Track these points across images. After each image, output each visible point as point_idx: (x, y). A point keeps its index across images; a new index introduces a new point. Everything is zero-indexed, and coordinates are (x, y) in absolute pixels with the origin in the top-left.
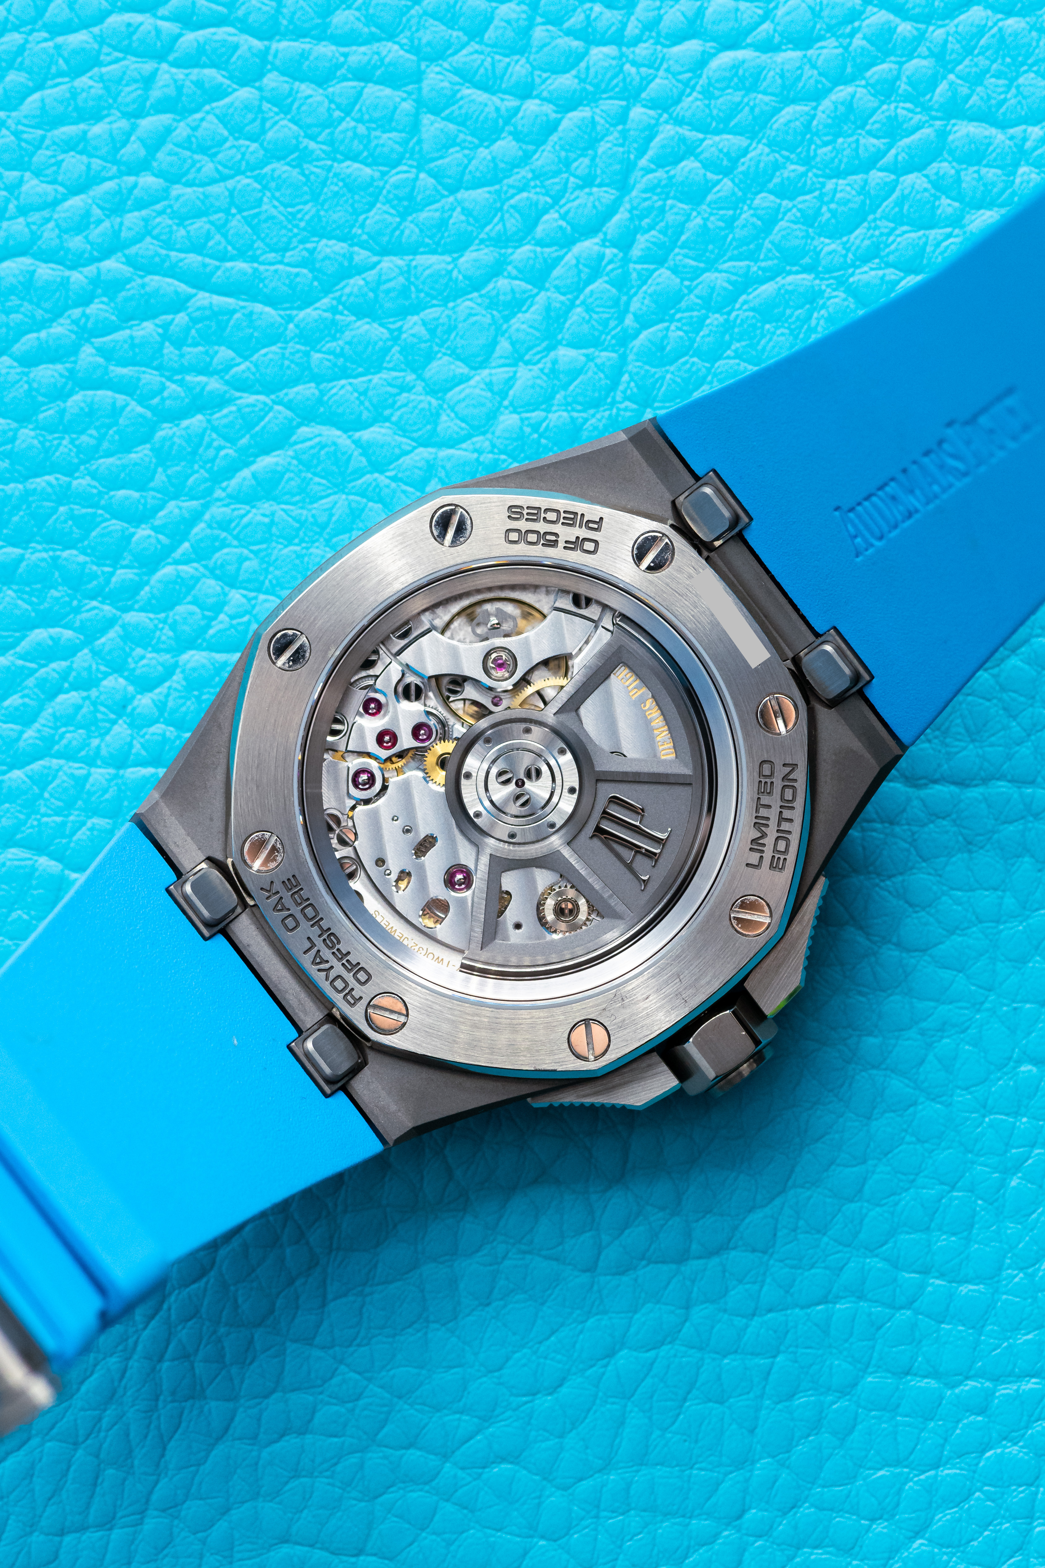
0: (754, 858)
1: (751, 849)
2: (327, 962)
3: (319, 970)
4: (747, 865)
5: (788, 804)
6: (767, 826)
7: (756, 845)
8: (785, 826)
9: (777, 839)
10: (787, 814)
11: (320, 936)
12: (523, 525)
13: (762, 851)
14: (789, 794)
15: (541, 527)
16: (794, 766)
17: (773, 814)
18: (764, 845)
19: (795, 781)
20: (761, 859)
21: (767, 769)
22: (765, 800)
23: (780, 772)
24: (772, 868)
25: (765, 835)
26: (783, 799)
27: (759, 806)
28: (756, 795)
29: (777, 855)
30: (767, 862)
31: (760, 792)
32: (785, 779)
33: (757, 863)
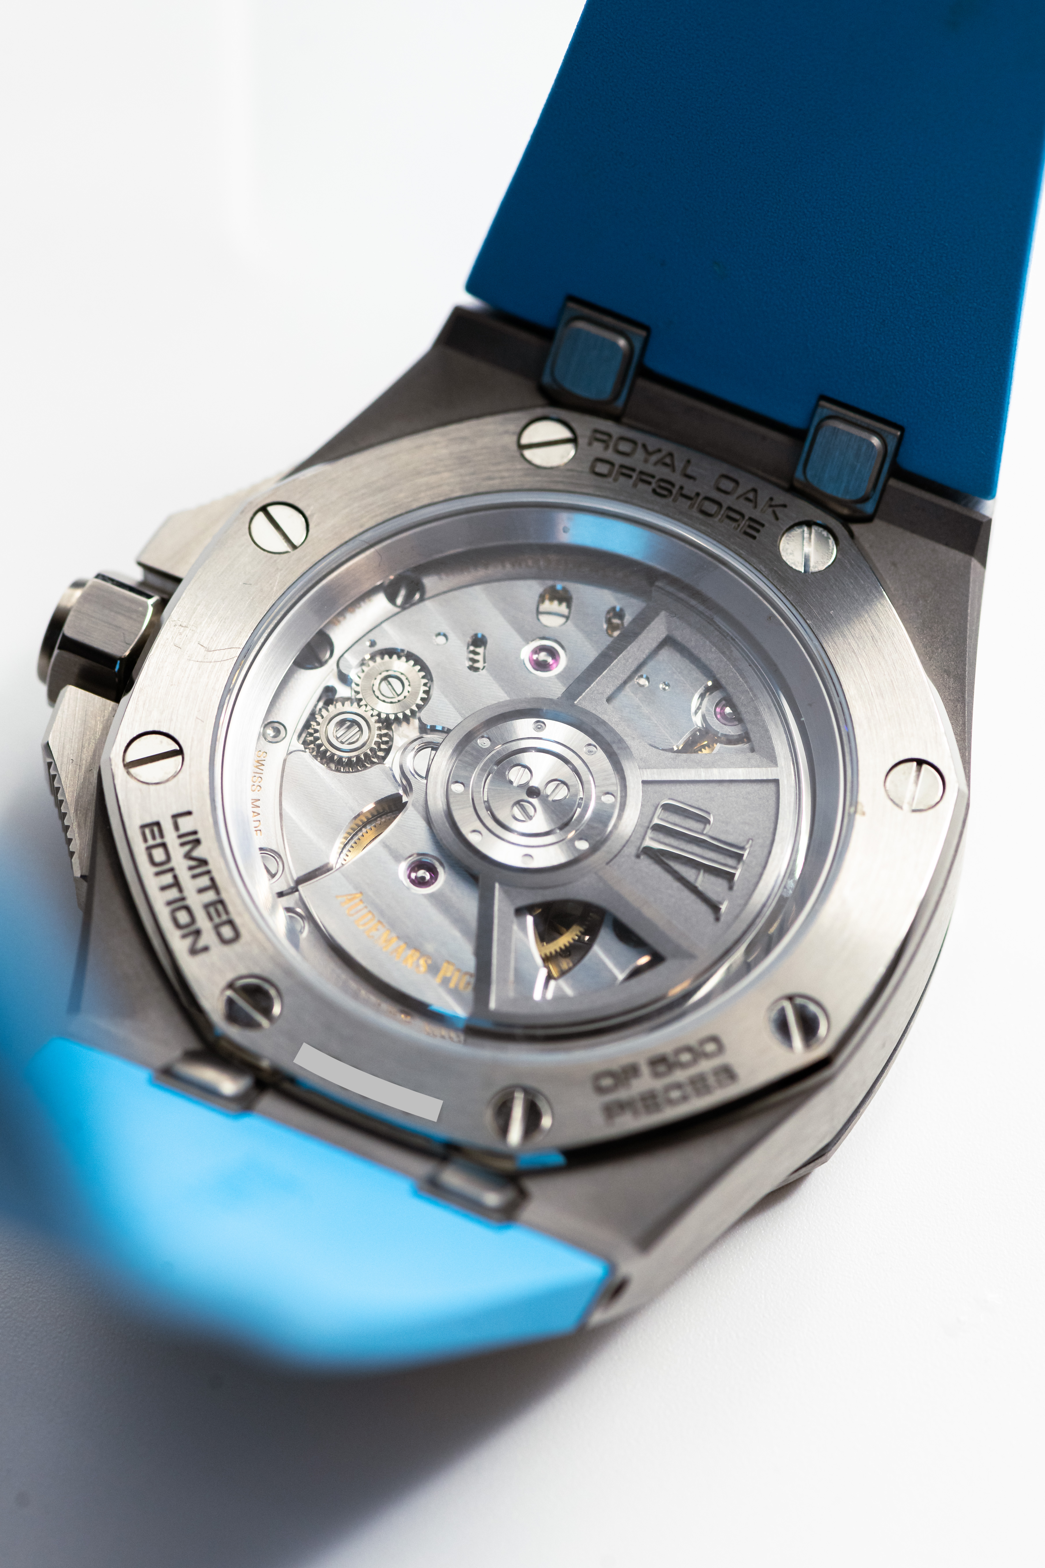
0: (186, 824)
1: (195, 833)
2: (656, 464)
3: (659, 451)
4: (189, 813)
5: (179, 904)
6: (191, 868)
7: (192, 840)
8: (168, 879)
9: (168, 859)
10: (173, 893)
11: (681, 488)
12: (705, 1066)
13: (180, 837)
14: (183, 918)
15: (680, 1075)
16: (194, 951)
17: (190, 886)
18: (183, 844)
19: (182, 936)
20: (177, 827)
21: (227, 932)
22: (210, 896)
23: (208, 937)
24: (158, 824)
25: (188, 856)
26: (187, 909)
27: (214, 886)
28: (224, 896)
29: (159, 841)
30: (167, 826)
31: (221, 902)
32: (198, 933)
33: (181, 821)
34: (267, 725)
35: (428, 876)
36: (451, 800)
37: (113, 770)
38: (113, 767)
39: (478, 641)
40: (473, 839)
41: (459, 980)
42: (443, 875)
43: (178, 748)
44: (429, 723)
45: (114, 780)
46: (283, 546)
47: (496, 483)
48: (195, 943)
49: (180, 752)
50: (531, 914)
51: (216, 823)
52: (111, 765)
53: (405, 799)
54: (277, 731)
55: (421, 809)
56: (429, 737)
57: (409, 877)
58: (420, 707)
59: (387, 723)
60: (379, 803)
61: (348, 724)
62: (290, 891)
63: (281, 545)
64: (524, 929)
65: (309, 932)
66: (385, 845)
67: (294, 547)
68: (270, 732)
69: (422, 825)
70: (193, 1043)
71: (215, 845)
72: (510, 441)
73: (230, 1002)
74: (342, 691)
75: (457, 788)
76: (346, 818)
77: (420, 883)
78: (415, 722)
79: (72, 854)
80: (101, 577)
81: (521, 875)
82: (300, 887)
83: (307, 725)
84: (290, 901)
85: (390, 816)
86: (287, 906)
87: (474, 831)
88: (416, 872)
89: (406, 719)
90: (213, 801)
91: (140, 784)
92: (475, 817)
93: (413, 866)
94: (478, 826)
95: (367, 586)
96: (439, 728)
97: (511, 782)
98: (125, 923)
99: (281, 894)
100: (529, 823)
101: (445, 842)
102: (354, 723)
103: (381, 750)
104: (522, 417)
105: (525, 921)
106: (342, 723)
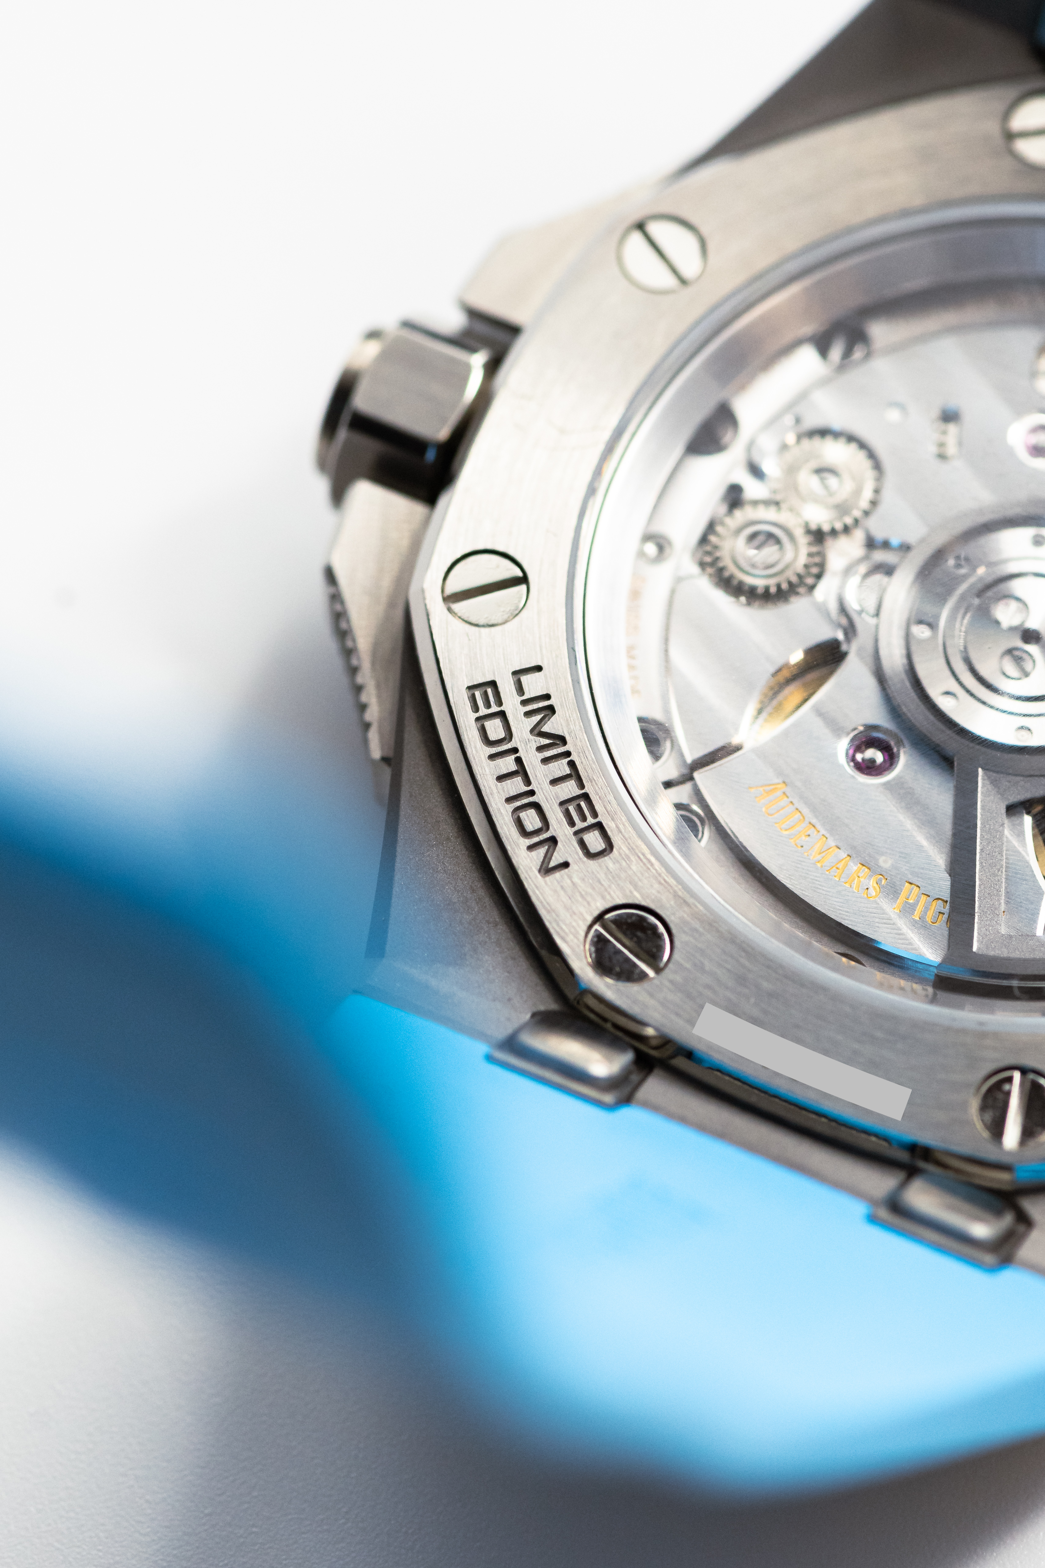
0: (533, 685)
1: (547, 697)
4: (539, 668)
5: (525, 801)
6: (541, 748)
7: (544, 708)
8: (508, 764)
9: (509, 735)
10: (516, 785)
13: (524, 703)
14: (531, 820)
16: (548, 870)
17: (540, 774)
18: (528, 714)
19: (531, 848)
20: (520, 690)
21: (594, 841)
22: (570, 789)
23: (568, 849)
24: (493, 684)
25: (536, 731)
26: (537, 806)
27: (575, 774)
28: (588, 789)
29: (494, 709)
30: (507, 688)
31: (586, 797)
32: (553, 841)
33: (525, 679)
34: (648, 537)
35: (879, 757)
36: (914, 648)
37: (428, 607)
38: (427, 602)
39: (949, 417)
40: (945, 704)
41: (926, 909)
42: (904, 759)
43: (520, 574)
44: (879, 535)
45: (429, 620)
46: (668, 280)
47: (974, 189)
48: (548, 857)
49: (523, 580)
50: (1028, 813)
51: (576, 682)
52: (424, 599)
53: (844, 647)
54: (661, 548)
55: (870, 660)
56: (880, 556)
57: (853, 759)
58: (866, 513)
59: (818, 536)
60: (809, 652)
61: (761, 538)
62: (681, 779)
63: (664, 279)
64: (1021, 834)
65: (710, 837)
66: (819, 712)
67: (683, 281)
68: (651, 549)
69: (870, 683)
70: (548, 1003)
71: (576, 715)
72: (992, 127)
73: (600, 943)
74: (753, 489)
75: (921, 632)
76: (764, 673)
77: (868, 768)
78: (859, 536)
79: (367, 726)
80: (408, 325)
81: (1016, 757)
82: (696, 775)
83: (704, 540)
84: (682, 793)
85: (824, 671)
86: (677, 801)
87: (947, 693)
88: (862, 752)
89: (846, 530)
90: (572, 650)
91: (467, 626)
92: (948, 673)
93: (857, 743)
94: (954, 686)
95: (789, 337)
96: (895, 542)
97: (997, 623)
98: (448, 828)
99: (668, 785)
100: (1026, 681)
101: (904, 709)
102: (771, 536)
103: (809, 574)
104: (1010, 92)
105: (1022, 824)
106: (753, 537)
